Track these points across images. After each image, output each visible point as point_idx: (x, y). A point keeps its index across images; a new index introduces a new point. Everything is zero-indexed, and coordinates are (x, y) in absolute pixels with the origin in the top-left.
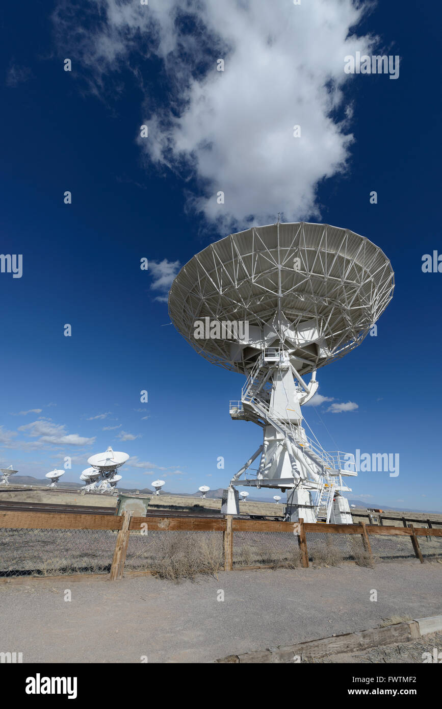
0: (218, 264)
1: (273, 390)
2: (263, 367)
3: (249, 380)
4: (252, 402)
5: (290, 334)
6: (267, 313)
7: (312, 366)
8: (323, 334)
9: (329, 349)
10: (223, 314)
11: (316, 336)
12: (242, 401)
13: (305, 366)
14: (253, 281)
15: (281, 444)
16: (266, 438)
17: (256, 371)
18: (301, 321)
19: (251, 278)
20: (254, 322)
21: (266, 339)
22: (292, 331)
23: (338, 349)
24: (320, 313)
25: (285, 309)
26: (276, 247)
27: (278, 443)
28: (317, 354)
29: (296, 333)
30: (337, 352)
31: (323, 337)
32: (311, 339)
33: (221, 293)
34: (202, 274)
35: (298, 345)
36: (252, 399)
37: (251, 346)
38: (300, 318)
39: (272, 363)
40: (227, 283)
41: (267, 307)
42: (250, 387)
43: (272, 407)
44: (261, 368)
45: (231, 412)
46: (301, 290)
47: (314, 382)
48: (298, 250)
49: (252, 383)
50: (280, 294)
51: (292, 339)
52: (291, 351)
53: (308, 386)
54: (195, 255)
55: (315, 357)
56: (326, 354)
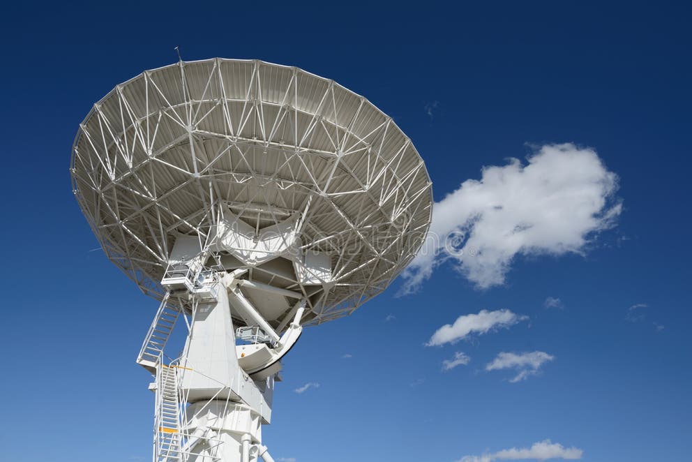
2: (171, 297)
5: (243, 245)
28: (295, 278)
29: (255, 242)
32: (277, 251)
35: (252, 261)
36: (159, 357)
42: (151, 335)
44: (168, 300)
47: (296, 327)
49: (154, 326)
51: (241, 250)
52: (239, 271)
53: (281, 337)
54: (96, 104)
55: (294, 283)
56: (321, 280)
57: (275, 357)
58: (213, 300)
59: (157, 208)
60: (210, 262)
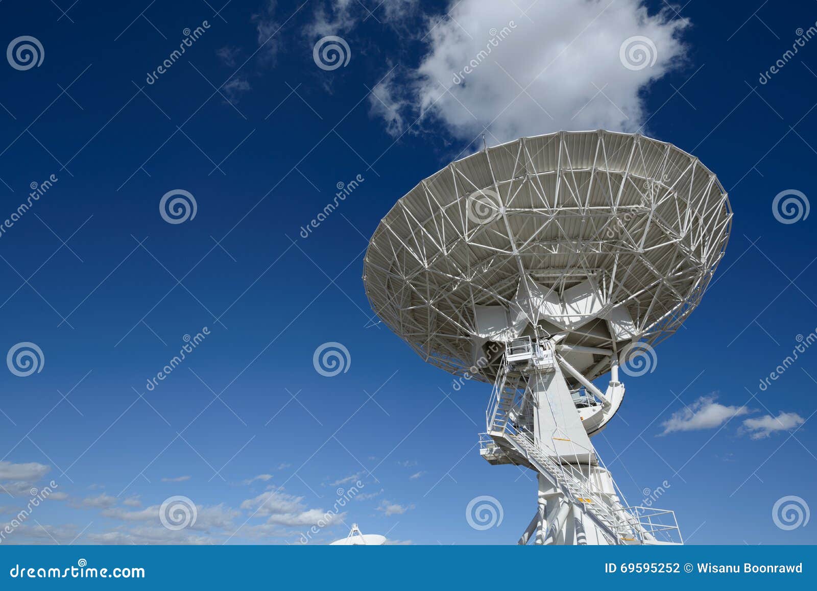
0: (415, 226)
1: (535, 408)
2: (512, 371)
3: (493, 397)
4: (506, 432)
5: (553, 310)
6: (506, 283)
7: (609, 357)
8: (609, 300)
9: (636, 324)
10: (442, 295)
11: (598, 307)
12: (488, 433)
13: (598, 359)
14: (467, 240)
15: (565, 502)
16: (540, 493)
17: (501, 381)
18: (567, 287)
19: (464, 238)
20: (491, 301)
21: (514, 323)
22: (557, 303)
23: (652, 319)
24: (598, 267)
25: (534, 271)
26: (492, 183)
27: (560, 499)
28: (609, 336)
29: (564, 306)
30: (650, 327)
31: (609, 307)
32: (591, 312)
33: (426, 266)
34: (397, 244)
35: (568, 326)
36: (505, 427)
37: (493, 339)
38: (564, 282)
39: (524, 363)
40: (432, 252)
41: (505, 273)
42: (496, 408)
43: (538, 438)
44: (508, 373)
45: (483, 452)
46: (552, 237)
47: (617, 385)
48: (528, 179)
49: (498, 399)
50: (515, 252)
51: (554, 317)
52: (558, 338)
53: (605, 395)
54: (382, 220)
55: (608, 341)
56: (630, 333)
57: (606, 417)
58: (550, 370)
59: (470, 287)
60: (528, 330)
